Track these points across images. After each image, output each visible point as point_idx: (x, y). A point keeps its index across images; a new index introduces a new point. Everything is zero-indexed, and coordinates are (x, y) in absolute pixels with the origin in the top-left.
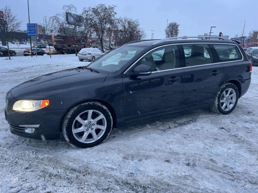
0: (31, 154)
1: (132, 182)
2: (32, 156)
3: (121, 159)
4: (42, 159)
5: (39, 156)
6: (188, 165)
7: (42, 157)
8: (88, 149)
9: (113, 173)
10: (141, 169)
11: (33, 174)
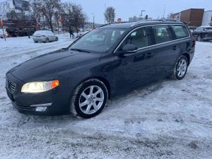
0: (45, 129)
1: (144, 140)
2: (46, 131)
3: (123, 123)
4: (57, 133)
5: (53, 130)
6: (177, 121)
7: (56, 130)
8: (92, 119)
9: (125, 135)
10: (144, 129)
11: (57, 146)
